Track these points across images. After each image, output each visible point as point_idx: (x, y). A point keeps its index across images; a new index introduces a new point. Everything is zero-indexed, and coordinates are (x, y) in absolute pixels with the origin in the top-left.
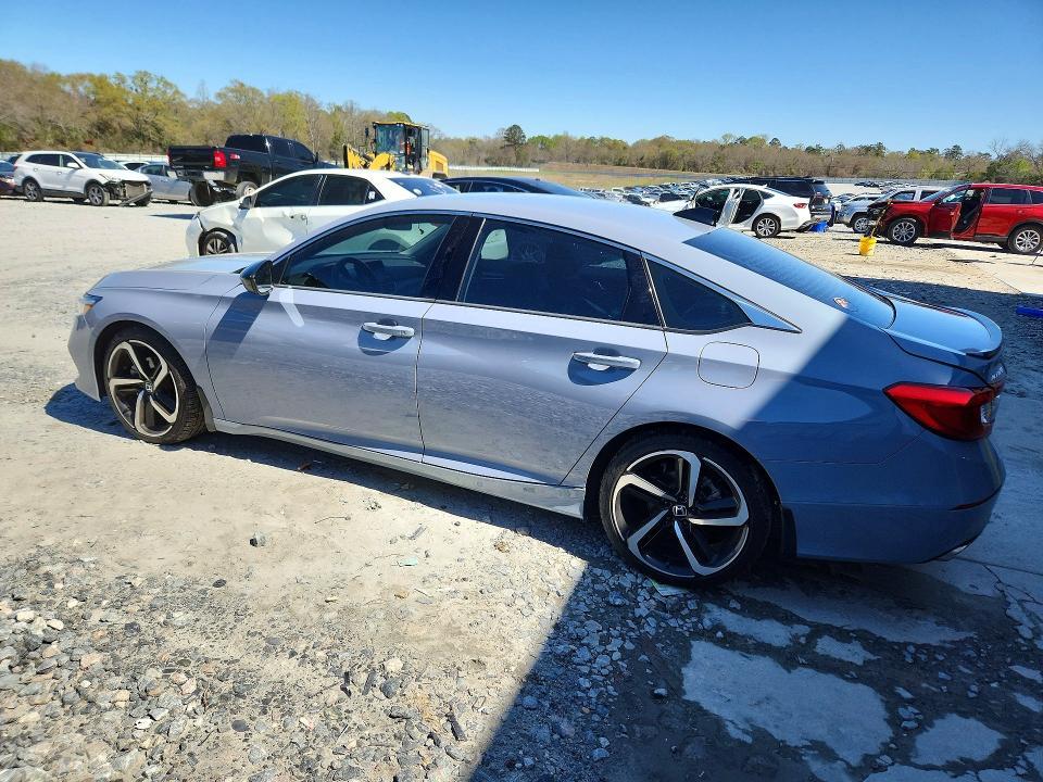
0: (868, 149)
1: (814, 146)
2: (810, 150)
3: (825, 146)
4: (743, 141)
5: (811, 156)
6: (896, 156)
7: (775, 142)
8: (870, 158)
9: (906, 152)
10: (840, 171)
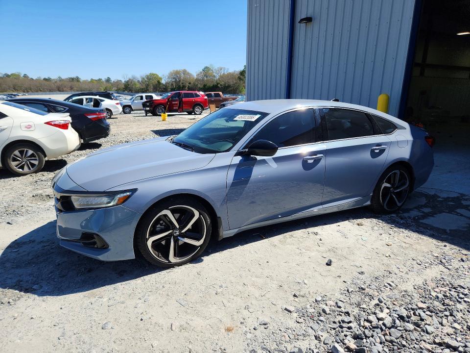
0: (73, 79)
1: (47, 78)
2: (45, 79)
3: (52, 78)
4: (8, 76)
5: (47, 83)
6: (85, 82)
7: (25, 76)
8: (75, 83)
9: (90, 80)
10: (65, 89)
